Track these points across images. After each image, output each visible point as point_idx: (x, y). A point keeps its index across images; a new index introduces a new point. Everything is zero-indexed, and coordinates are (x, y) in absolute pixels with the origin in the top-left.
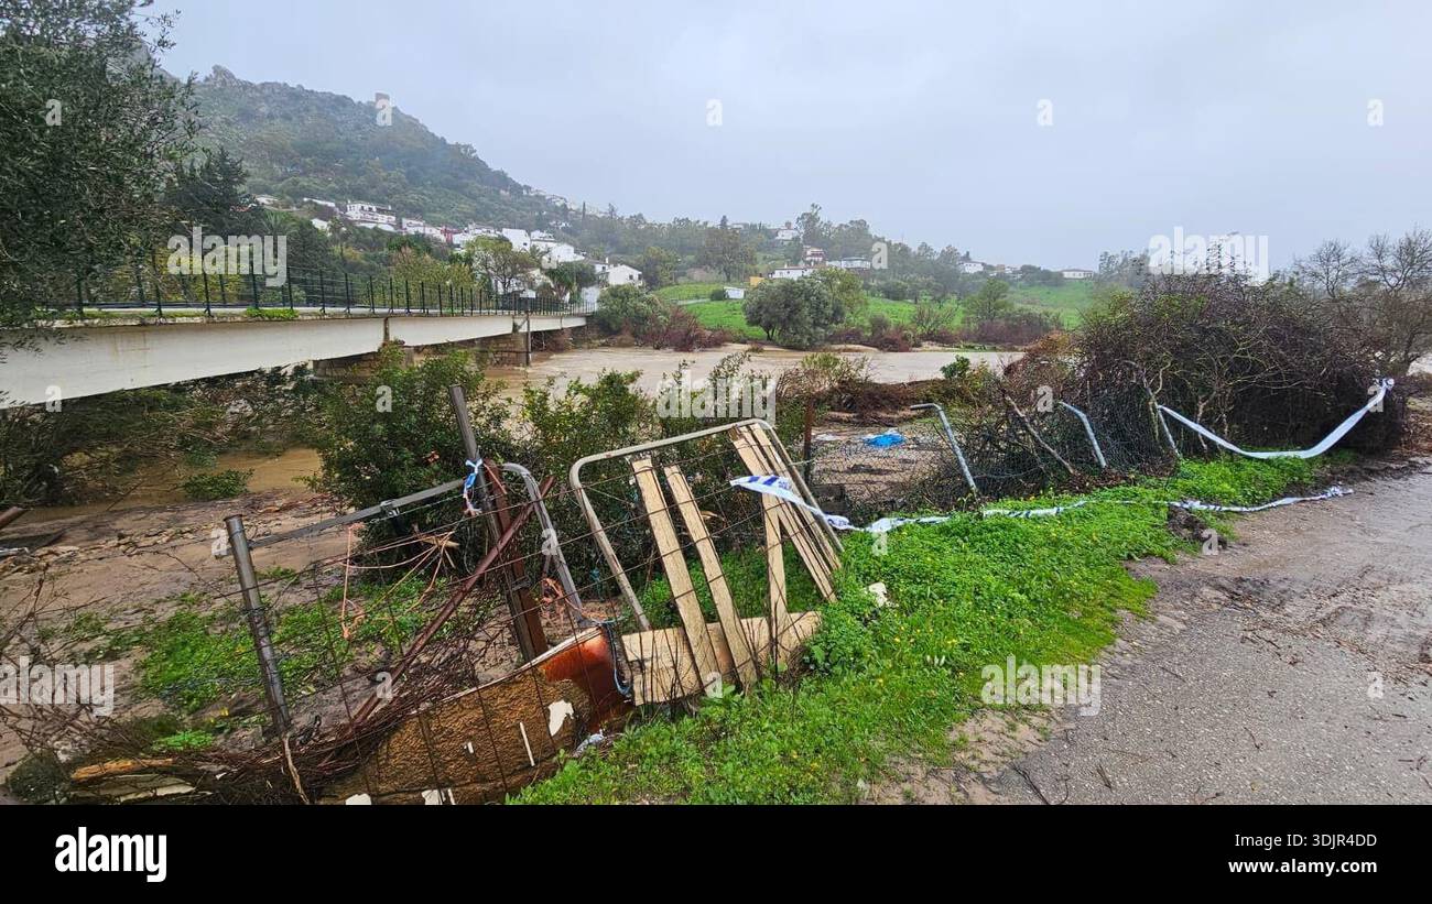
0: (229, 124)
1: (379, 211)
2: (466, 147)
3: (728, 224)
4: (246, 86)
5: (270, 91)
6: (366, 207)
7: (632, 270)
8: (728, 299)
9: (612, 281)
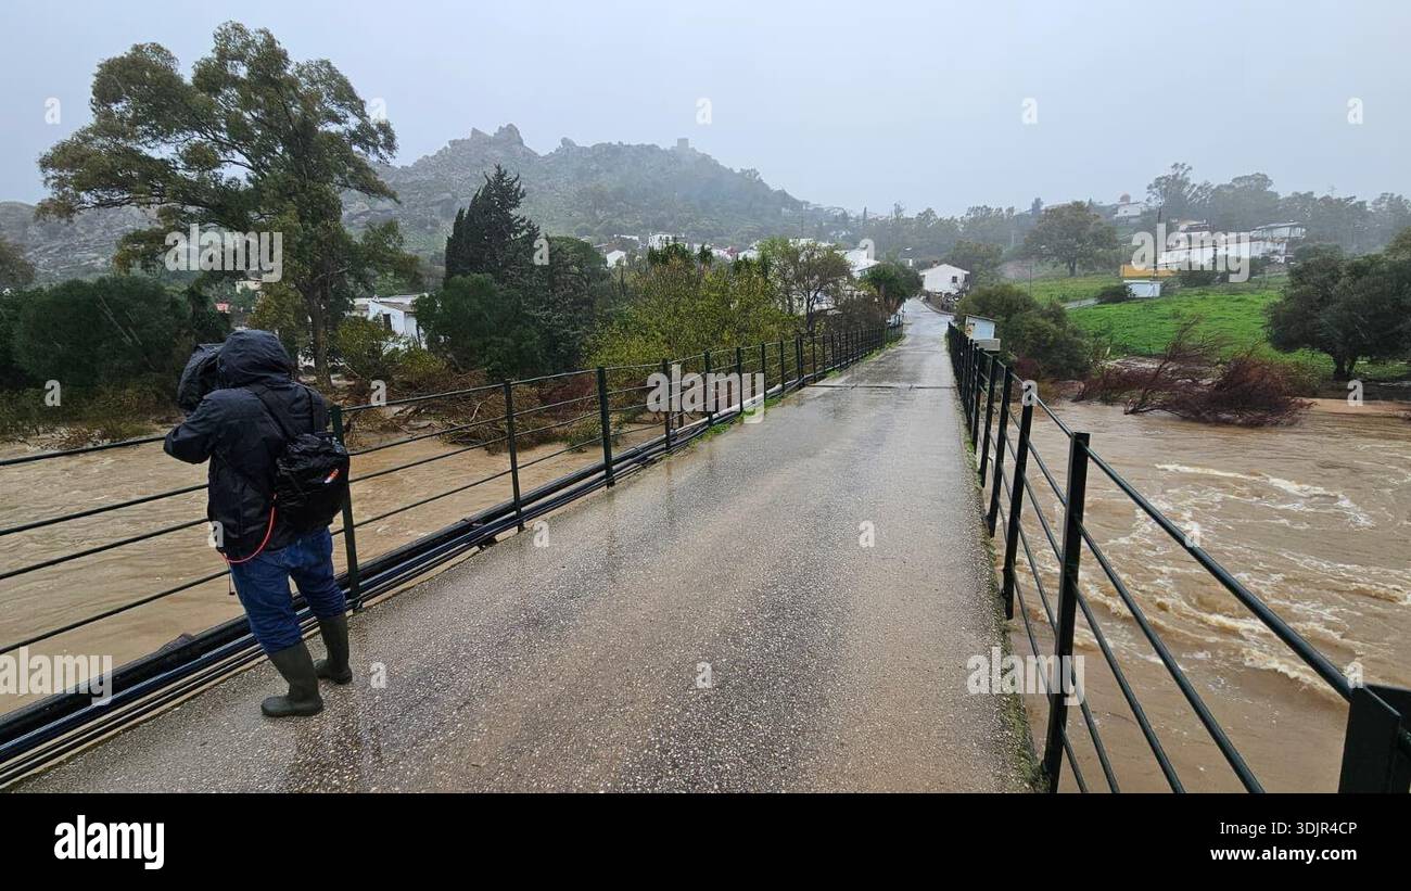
2: (750, 171)
3: (1043, 207)
6: (664, 236)
7: (956, 269)
8: (1134, 298)
9: (927, 287)
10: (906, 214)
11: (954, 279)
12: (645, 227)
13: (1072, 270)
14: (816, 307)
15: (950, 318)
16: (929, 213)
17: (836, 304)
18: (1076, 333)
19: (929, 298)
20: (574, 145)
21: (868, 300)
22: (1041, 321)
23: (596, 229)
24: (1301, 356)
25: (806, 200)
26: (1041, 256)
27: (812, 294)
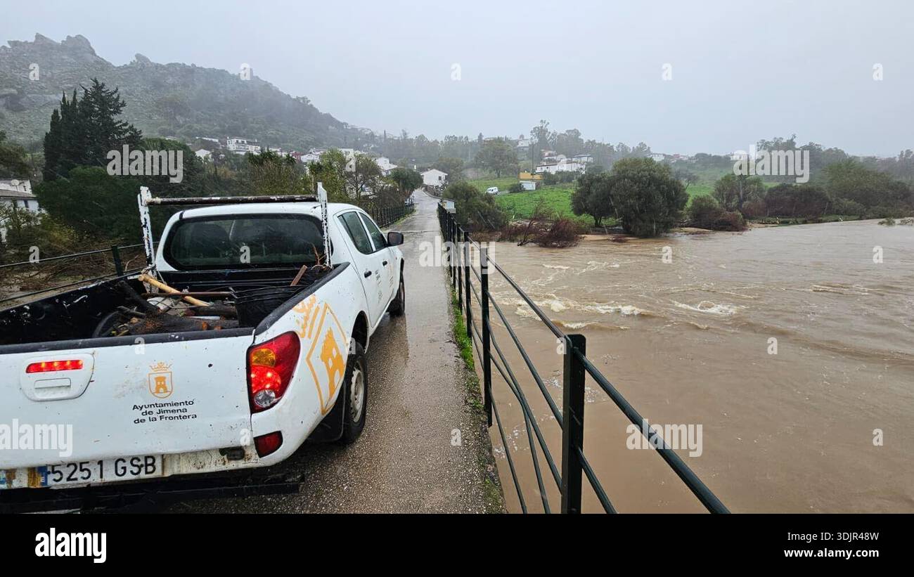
0: (147, 92)
1: (249, 143)
2: (303, 98)
3: (483, 139)
4: (157, 66)
5: (172, 69)
6: (240, 141)
7: (441, 172)
8: (524, 190)
9: (426, 182)
10: (410, 136)
11: (440, 178)
12: (224, 132)
13: (499, 175)
14: (362, 194)
15: (438, 201)
16: (422, 137)
17: (374, 191)
18: (499, 208)
19: (427, 188)
20: (149, 61)
21: (393, 190)
22: (482, 202)
23: (178, 131)
24: (583, 217)
25: (347, 122)
26: (484, 167)
27: (359, 186)
